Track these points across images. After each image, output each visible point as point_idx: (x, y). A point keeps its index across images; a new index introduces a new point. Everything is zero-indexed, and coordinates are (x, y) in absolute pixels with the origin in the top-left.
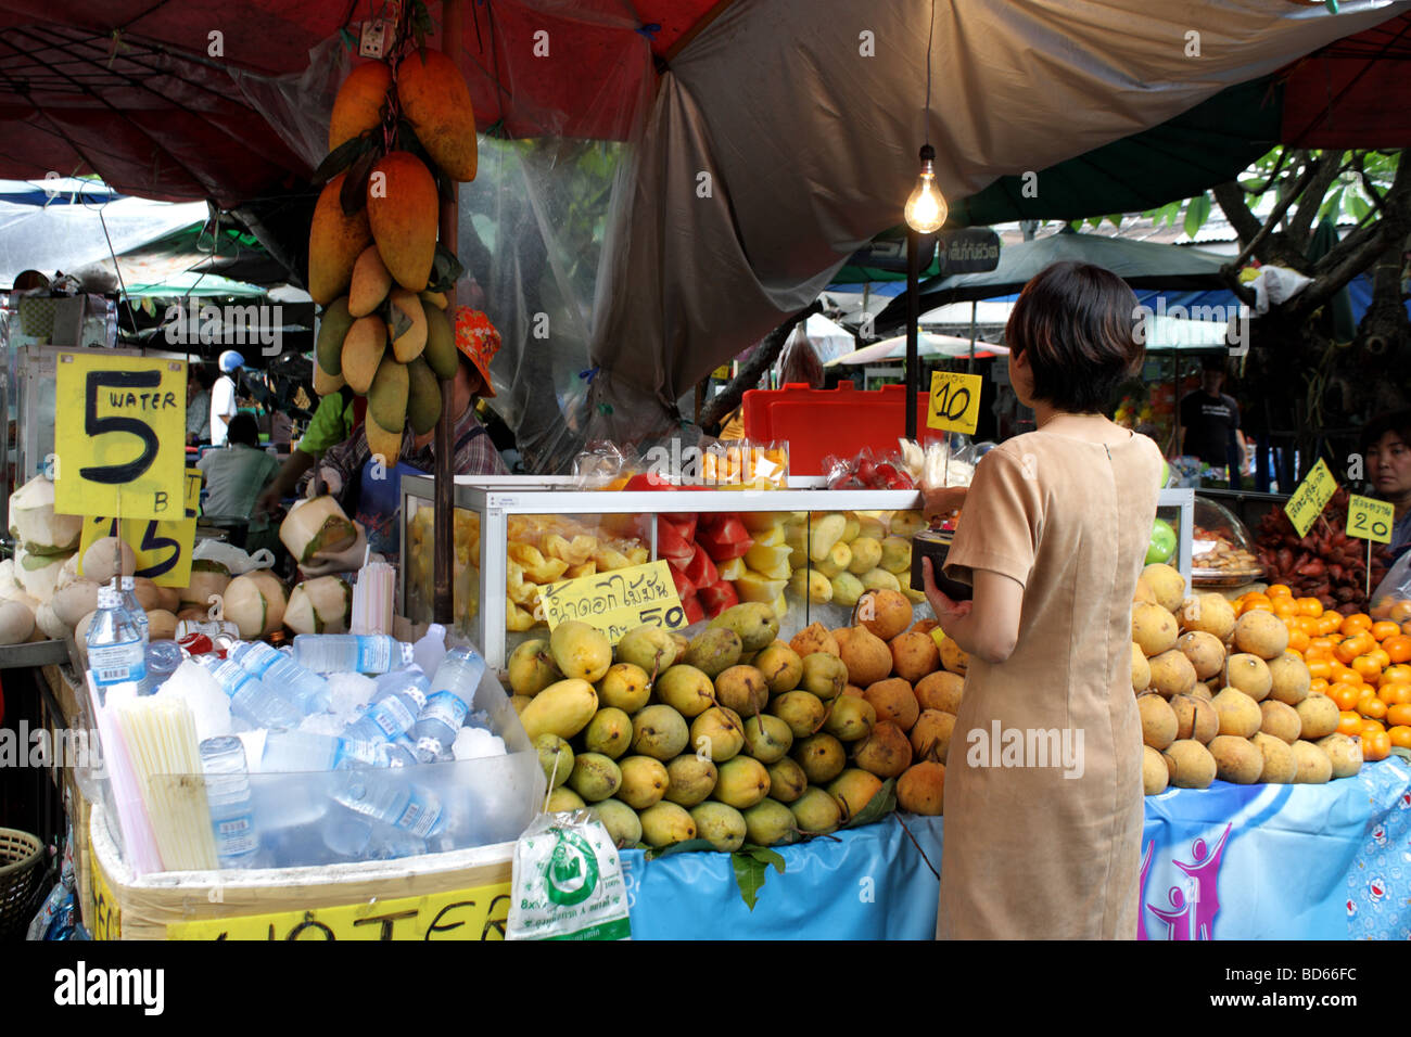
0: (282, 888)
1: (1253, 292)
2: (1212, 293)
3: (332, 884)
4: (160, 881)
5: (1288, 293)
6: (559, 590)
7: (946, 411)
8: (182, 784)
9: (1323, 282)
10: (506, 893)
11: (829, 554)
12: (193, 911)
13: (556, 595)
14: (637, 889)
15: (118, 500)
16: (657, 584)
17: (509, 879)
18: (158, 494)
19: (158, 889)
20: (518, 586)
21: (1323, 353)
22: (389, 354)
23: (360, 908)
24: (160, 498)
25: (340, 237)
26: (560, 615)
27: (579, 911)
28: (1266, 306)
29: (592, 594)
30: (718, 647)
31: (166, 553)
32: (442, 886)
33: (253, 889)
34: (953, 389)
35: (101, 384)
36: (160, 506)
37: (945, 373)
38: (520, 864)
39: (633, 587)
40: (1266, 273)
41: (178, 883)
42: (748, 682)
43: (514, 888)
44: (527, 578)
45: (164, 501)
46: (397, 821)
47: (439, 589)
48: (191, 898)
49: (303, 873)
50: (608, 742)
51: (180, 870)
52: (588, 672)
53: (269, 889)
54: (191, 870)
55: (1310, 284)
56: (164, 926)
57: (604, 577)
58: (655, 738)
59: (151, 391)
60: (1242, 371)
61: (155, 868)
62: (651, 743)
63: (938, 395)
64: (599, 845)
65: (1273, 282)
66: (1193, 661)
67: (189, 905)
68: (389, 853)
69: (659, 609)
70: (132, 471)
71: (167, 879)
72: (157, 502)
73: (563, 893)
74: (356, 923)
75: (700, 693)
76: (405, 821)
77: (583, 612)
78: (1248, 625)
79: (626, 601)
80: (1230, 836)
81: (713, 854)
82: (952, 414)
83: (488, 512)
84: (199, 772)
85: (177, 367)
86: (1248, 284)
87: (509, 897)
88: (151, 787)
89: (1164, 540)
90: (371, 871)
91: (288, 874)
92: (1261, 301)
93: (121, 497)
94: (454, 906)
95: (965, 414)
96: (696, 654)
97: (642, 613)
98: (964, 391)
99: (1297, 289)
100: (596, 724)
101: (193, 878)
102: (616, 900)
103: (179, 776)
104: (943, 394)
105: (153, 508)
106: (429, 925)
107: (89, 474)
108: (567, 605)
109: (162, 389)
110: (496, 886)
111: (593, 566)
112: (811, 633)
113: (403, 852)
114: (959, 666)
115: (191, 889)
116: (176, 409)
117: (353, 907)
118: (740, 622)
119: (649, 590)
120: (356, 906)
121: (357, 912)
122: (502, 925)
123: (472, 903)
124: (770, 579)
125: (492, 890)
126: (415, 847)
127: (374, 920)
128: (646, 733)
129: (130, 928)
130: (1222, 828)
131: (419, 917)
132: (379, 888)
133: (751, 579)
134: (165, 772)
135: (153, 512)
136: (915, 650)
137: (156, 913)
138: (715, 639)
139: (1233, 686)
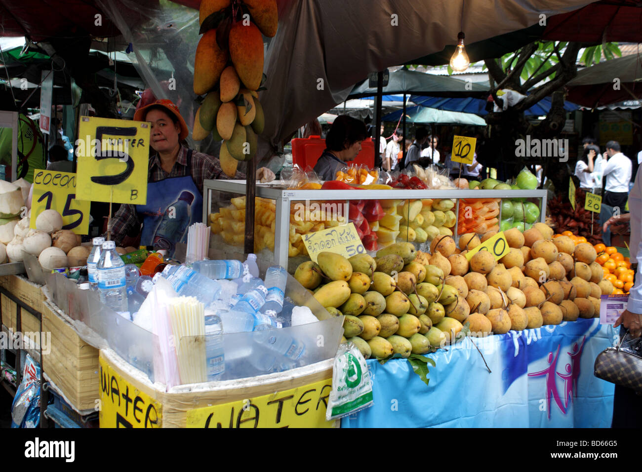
0: (238, 389)
1: (502, 101)
2: (454, 99)
3: (260, 386)
4: (182, 389)
5: (515, 102)
6: (311, 237)
7: (459, 153)
8: (196, 340)
9: (532, 98)
10: (329, 385)
11: (415, 219)
12: (198, 403)
13: (310, 239)
14: (374, 378)
15: (111, 194)
16: (351, 234)
17: (332, 377)
18: (133, 191)
19: (182, 394)
20: (293, 235)
21: (527, 129)
22: (239, 122)
23: (271, 396)
24: (134, 193)
25: (215, 61)
26: (313, 248)
27: (356, 390)
28: (506, 107)
29: (325, 239)
30: (395, 264)
31: (76, 217)
32: (304, 383)
33: (226, 391)
34: (464, 143)
35: (104, 133)
36: (134, 197)
37: (460, 137)
38: (337, 371)
39: (341, 235)
40: (508, 92)
41: (190, 390)
42: (411, 279)
43: (333, 382)
44: (297, 231)
45: (136, 194)
46: (286, 353)
47: (248, 237)
48: (197, 397)
49: (246, 381)
50: (358, 309)
51: (189, 383)
52: (346, 277)
53: (233, 390)
54: (195, 383)
55: (525, 98)
56: (186, 412)
57: (328, 231)
58: (375, 307)
59: (132, 138)
60: (489, 134)
61: (178, 383)
62: (372, 309)
63: (456, 146)
64: (359, 358)
65: (510, 97)
66: (563, 265)
67: (196, 400)
68: (281, 369)
69: (353, 246)
70: (120, 178)
71: (185, 388)
72: (132, 195)
73: (351, 382)
74: (269, 403)
75: (392, 285)
76: (290, 353)
77: (322, 248)
78: (581, 249)
79: (339, 242)
80: (585, 341)
81: (400, 360)
82: (463, 155)
83: (283, 199)
84: (204, 334)
85: (145, 126)
86: (499, 97)
87: (330, 386)
88: (180, 344)
89: (535, 212)
90: (275, 377)
91: (240, 382)
92: (505, 105)
93: (113, 192)
94: (307, 392)
95: (468, 156)
96: (382, 267)
97: (347, 248)
98: (468, 145)
99: (520, 100)
100: (351, 301)
101: (197, 387)
102: (368, 383)
103: (195, 336)
104: (459, 146)
105: (129, 198)
106: (297, 401)
107: (95, 180)
108: (315, 244)
109: (137, 137)
110: (324, 381)
111: (322, 226)
112: (418, 256)
113: (287, 368)
114: (482, 270)
115: (198, 393)
116: (144, 147)
117: (268, 396)
118: (400, 251)
119: (348, 237)
120: (269, 395)
121: (269, 398)
122: (326, 399)
123: (315, 390)
124: (393, 231)
125: (322, 383)
126: (291, 365)
127: (275, 401)
128: (370, 304)
129: (168, 414)
130: (583, 337)
131: (294, 398)
132: (280, 386)
133: (383, 230)
134: (188, 335)
135: (130, 200)
136: (460, 263)
137: (181, 406)
138: (393, 260)
139: (577, 276)
